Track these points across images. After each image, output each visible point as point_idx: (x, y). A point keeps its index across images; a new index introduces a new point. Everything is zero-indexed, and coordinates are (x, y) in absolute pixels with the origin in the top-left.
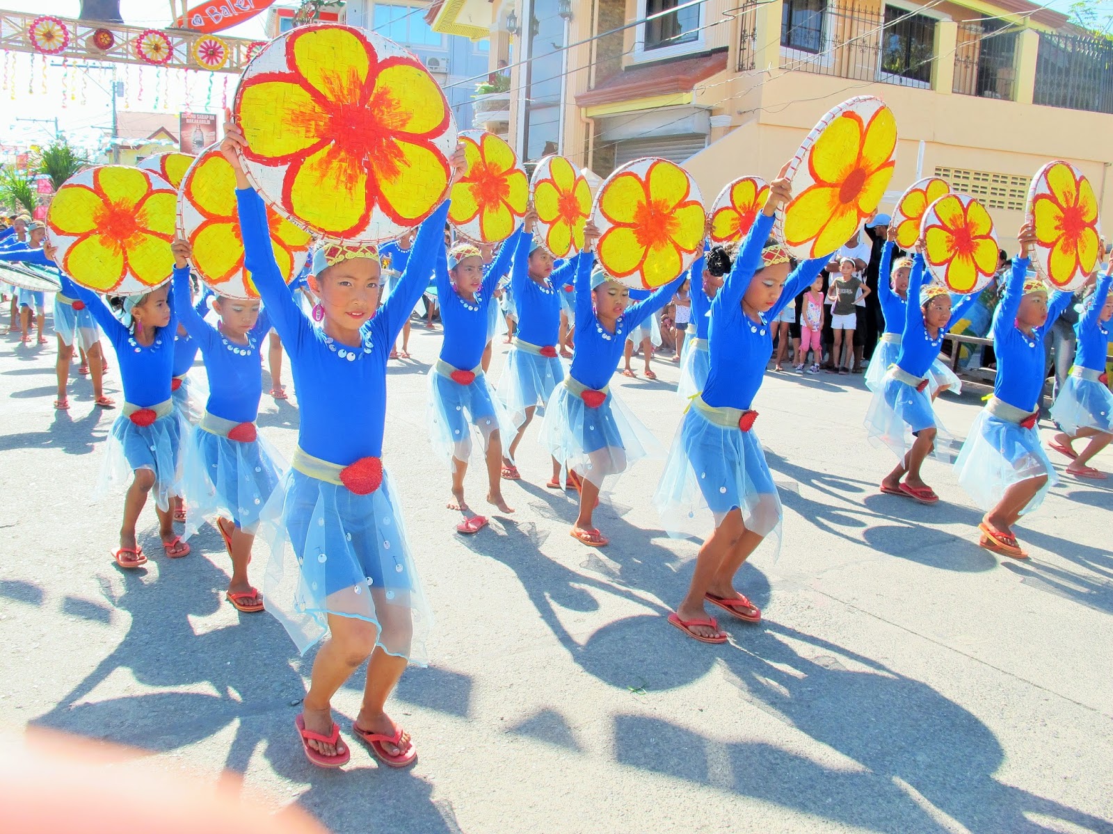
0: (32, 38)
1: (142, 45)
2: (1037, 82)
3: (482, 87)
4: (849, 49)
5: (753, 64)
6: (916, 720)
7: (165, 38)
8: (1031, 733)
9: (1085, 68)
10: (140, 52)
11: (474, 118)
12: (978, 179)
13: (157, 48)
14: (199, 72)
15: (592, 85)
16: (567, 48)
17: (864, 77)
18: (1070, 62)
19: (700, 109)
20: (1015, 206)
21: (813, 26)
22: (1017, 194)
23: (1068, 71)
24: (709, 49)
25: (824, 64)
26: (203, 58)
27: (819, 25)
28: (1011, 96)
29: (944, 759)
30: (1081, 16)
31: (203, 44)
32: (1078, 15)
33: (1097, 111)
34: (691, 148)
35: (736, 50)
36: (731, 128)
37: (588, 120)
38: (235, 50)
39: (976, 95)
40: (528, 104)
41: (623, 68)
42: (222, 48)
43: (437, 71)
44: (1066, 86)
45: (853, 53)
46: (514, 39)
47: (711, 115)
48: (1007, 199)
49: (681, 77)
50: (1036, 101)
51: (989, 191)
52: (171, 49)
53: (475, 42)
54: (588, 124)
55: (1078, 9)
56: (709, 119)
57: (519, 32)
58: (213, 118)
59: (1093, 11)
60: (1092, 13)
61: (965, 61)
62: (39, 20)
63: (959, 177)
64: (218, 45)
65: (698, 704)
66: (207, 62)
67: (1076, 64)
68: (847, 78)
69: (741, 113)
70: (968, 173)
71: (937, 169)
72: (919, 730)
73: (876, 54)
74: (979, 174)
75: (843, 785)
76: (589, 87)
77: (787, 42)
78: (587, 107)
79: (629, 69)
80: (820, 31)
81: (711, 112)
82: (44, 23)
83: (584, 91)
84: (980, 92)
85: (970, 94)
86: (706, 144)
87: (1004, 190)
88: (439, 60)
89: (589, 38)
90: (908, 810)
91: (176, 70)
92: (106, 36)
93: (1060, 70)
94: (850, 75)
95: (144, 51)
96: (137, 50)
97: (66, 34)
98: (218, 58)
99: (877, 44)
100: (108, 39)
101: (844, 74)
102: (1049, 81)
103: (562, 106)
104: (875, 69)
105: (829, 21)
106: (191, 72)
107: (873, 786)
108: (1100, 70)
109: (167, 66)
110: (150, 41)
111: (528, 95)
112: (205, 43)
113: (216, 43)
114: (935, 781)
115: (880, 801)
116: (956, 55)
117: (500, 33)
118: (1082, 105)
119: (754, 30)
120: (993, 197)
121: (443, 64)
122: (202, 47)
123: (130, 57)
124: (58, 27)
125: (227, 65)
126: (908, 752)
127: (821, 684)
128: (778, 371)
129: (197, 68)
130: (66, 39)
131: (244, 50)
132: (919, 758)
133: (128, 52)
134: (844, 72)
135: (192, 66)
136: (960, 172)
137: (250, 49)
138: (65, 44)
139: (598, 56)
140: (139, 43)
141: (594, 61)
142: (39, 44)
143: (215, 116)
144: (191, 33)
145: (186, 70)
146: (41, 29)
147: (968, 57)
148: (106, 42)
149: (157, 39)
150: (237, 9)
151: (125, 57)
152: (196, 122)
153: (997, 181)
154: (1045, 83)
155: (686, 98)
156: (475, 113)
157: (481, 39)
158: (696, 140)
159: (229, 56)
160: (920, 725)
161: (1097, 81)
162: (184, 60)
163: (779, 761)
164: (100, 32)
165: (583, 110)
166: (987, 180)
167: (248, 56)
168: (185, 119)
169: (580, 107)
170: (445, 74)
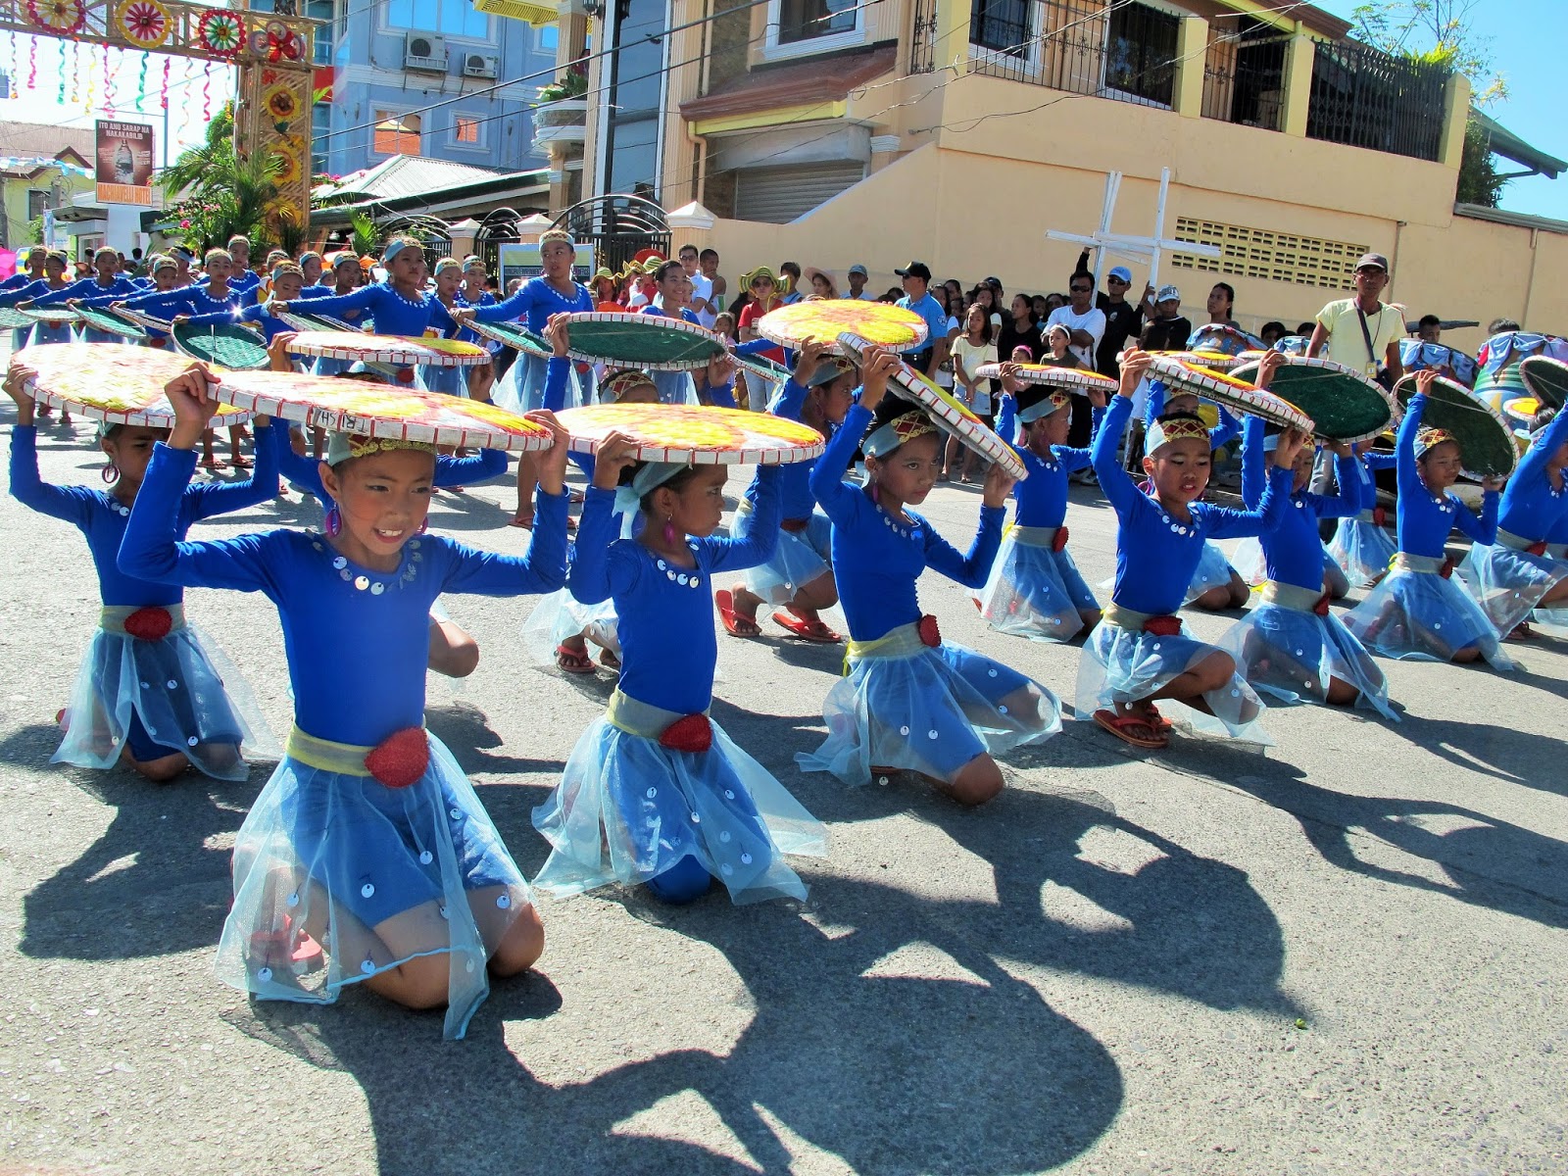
2: (1312, 107)
3: (547, 92)
4: (1063, 51)
5: (931, 64)
6: (1192, 874)
8: (1349, 887)
9: (1374, 95)
10: (33, 14)
11: (535, 137)
12: (1235, 236)
13: (60, 10)
14: (126, 51)
15: (705, 89)
16: (670, 32)
17: (1084, 90)
18: (1353, 86)
19: (856, 124)
20: (1283, 275)
21: (1014, 19)
22: (1285, 259)
23: (1351, 98)
24: (870, 42)
25: (1029, 71)
26: (131, 29)
27: (1021, 19)
28: (1278, 125)
29: (1235, 920)
30: (1367, 24)
31: (132, 8)
32: (1363, 23)
33: (1389, 151)
34: (842, 181)
35: (907, 45)
36: (901, 154)
37: (698, 140)
38: (181, 22)
39: (1232, 121)
40: (612, 112)
41: (749, 68)
42: (162, 16)
43: (481, 74)
44: (1349, 114)
45: (1068, 56)
46: (594, 21)
47: (872, 136)
48: (1271, 265)
49: (831, 78)
50: (1310, 133)
51: (1248, 253)
52: (82, 12)
53: (537, 27)
54: (697, 146)
55: (1364, 15)
56: (869, 141)
57: (601, 13)
58: (148, 131)
59: (1383, 18)
60: (1381, 21)
61: (1218, 74)
63: (1209, 233)
64: (155, 11)
65: (880, 859)
66: (139, 36)
67: (1361, 88)
68: (1060, 89)
69: (913, 133)
70: (1221, 228)
71: (1179, 221)
72: (1196, 886)
73: (1100, 57)
74: (1235, 230)
75: (1096, 953)
76: (700, 93)
77: (979, 37)
78: (695, 118)
79: (757, 69)
80: (1023, 26)
81: (872, 131)
83: (692, 97)
84: (1237, 117)
85: (1224, 120)
86: (864, 175)
87: (1269, 253)
88: (484, 58)
89: (700, 17)
90: (1190, 981)
91: (90, 45)
93: (1342, 96)
94: (1065, 85)
95: (40, 13)
96: (28, 11)
98: (156, 31)
99: (1101, 44)
101: (1055, 83)
102: (1327, 107)
103: (661, 116)
104: (1098, 82)
105: (1036, 14)
106: (113, 50)
107: (1139, 953)
108: (1392, 99)
109: (74, 37)
111: (613, 99)
112: (135, 6)
113: (152, 8)
114: (1224, 946)
115: (1150, 970)
116: (1206, 66)
117: (574, 15)
118: (1369, 140)
119: (934, 17)
120: (1254, 263)
121: (489, 65)
122: (130, 12)
123: (17, 21)
125: (169, 42)
126: (1184, 912)
127: (1054, 834)
128: (964, 482)
129: (123, 44)
131: (195, 20)
132: (1199, 919)
133: (13, 15)
134: (1056, 81)
135: (115, 39)
136: (1210, 226)
137: (204, 20)
139: (713, 48)
141: (707, 51)
143: (150, 127)
145: (106, 47)
147: (1221, 68)
151: (9, 20)
152: (122, 135)
153: (1259, 240)
154: (1322, 109)
155: (838, 109)
156: (535, 130)
157: (547, 24)
158: (850, 170)
159: (172, 28)
160: (1197, 880)
161: (1389, 112)
162: (103, 31)
163: (1002, 927)
165: (691, 124)
166: (1245, 238)
167: (201, 30)
168: (104, 130)
169: (686, 119)
170: (492, 80)
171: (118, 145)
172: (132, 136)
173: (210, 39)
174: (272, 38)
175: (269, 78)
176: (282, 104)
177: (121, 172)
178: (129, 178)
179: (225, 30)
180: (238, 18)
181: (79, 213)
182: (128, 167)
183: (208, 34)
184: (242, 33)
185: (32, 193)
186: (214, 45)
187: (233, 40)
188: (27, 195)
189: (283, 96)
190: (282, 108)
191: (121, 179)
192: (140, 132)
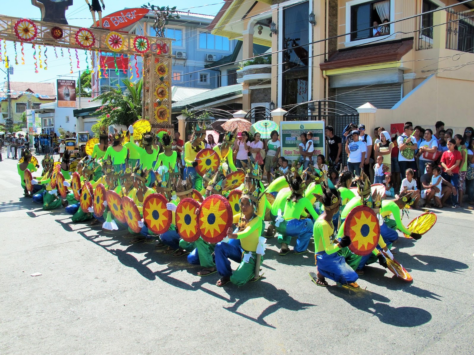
0: (16, 31)
1: (78, 37)
7: (91, 33)
13: (87, 39)
15: (327, 58)
19: (399, 70)
26: (111, 44)
31: (111, 37)
35: (416, 39)
37: (326, 77)
38: (128, 41)
41: (338, 50)
42: (121, 39)
43: (181, 58)
47: (404, 73)
52: (94, 39)
54: (325, 79)
56: (403, 75)
62: (21, 21)
64: (119, 38)
66: (113, 47)
69: (424, 72)
76: (326, 60)
78: (326, 69)
79: (342, 50)
81: (403, 71)
82: (23, 23)
83: (323, 62)
88: (182, 53)
92: (59, 31)
95: (80, 40)
96: (76, 40)
97: (36, 29)
98: (119, 45)
100: (60, 33)
103: (310, 69)
109: (92, 48)
110: (83, 34)
113: (118, 36)
121: (184, 55)
124: (31, 25)
125: (124, 49)
130: (36, 33)
131: (132, 40)
137: (135, 40)
138: (35, 36)
139: (329, 43)
140: (77, 36)
141: (327, 46)
142: (20, 35)
144: (105, 31)
146: (22, 26)
148: (59, 35)
149: (86, 33)
150: (127, 19)
151: (68, 44)
152: (66, 84)
159: (125, 44)
164: (54, 29)
165: (324, 71)
167: (134, 44)
168: (60, 83)
169: (322, 70)
170: (184, 59)
171: (64, 88)
172: (69, 84)
173: (138, 47)
174: (158, 46)
175: (157, 60)
176: (162, 70)
177: (66, 96)
178: (68, 98)
179: (143, 44)
180: (147, 39)
181: (45, 110)
182: (68, 95)
183: (137, 45)
184: (148, 44)
185: (17, 104)
186: (139, 49)
187: (145, 47)
188: (16, 104)
189: (162, 67)
190: (162, 72)
191: (66, 99)
192: (72, 83)
